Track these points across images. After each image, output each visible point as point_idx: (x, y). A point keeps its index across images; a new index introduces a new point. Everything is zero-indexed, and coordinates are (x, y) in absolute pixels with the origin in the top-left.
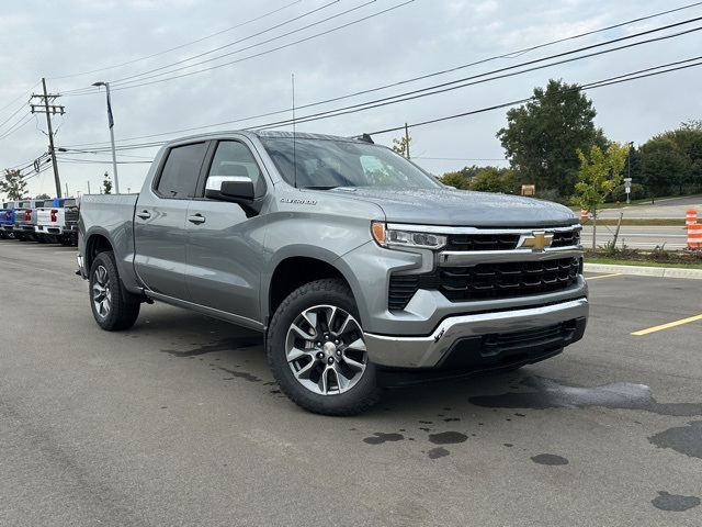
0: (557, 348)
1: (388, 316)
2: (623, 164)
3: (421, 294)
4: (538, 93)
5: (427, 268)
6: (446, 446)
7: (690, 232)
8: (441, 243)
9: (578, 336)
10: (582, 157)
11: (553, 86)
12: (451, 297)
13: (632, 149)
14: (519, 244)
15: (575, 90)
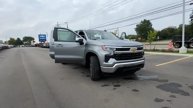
0: (139, 69)
1: (105, 63)
2: (156, 34)
3: (111, 59)
4: (142, 22)
5: (112, 54)
6: (116, 87)
7: (170, 46)
8: (115, 49)
9: (143, 67)
10: (148, 33)
11: (145, 20)
12: (117, 60)
13: (159, 31)
14: (130, 50)
15: (149, 21)
